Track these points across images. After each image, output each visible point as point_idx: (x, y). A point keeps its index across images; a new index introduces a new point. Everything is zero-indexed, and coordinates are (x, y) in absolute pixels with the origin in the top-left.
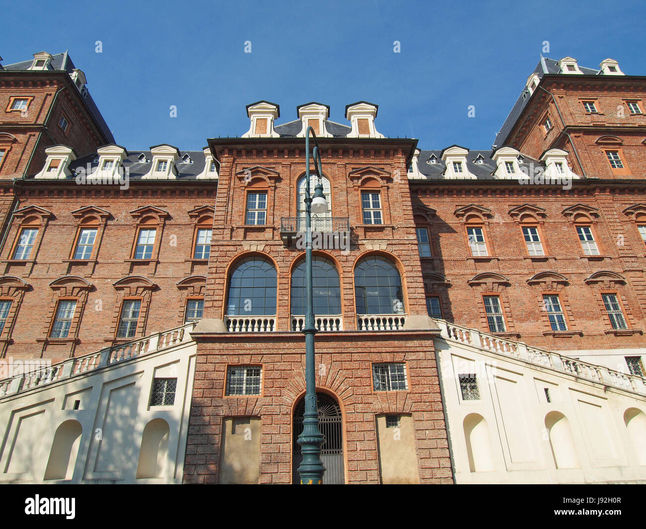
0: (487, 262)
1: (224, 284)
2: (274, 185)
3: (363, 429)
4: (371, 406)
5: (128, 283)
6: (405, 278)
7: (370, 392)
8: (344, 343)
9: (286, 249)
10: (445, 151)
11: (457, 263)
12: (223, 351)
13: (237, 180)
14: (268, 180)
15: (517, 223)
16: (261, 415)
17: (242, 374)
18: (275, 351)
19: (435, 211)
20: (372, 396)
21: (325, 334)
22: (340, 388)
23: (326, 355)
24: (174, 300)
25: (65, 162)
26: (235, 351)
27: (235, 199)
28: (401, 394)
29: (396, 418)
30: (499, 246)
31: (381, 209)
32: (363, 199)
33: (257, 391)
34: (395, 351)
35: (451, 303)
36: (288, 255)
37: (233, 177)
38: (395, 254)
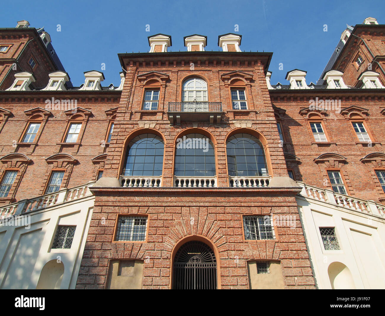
0: (327, 146)
1: (122, 151)
2: (165, 84)
3: (236, 274)
4: (243, 253)
5: (57, 159)
6: (268, 149)
7: (242, 241)
8: (218, 198)
9: (172, 127)
10: (290, 73)
11: (304, 147)
12: (116, 203)
13: (138, 82)
14: (160, 81)
15: (348, 119)
16: (144, 259)
17: (131, 223)
18: (159, 204)
19: (285, 111)
20: (244, 244)
21: (202, 190)
22: (215, 236)
23: (203, 208)
24: (89, 171)
25: (26, 82)
26: (126, 203)
27: (136, 94)
28: (270, 242)
29: (266, 265)
30: (336, 136)
31: (246, 101)
32: (232, 94)
33: (142, 237)
34: (263, 205)
35: (302, 176)
36: (173, 131)
37: (135, 79)
38: (259, 131)
